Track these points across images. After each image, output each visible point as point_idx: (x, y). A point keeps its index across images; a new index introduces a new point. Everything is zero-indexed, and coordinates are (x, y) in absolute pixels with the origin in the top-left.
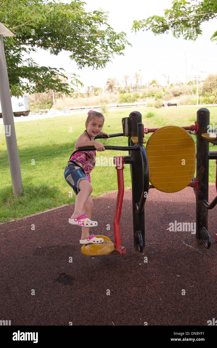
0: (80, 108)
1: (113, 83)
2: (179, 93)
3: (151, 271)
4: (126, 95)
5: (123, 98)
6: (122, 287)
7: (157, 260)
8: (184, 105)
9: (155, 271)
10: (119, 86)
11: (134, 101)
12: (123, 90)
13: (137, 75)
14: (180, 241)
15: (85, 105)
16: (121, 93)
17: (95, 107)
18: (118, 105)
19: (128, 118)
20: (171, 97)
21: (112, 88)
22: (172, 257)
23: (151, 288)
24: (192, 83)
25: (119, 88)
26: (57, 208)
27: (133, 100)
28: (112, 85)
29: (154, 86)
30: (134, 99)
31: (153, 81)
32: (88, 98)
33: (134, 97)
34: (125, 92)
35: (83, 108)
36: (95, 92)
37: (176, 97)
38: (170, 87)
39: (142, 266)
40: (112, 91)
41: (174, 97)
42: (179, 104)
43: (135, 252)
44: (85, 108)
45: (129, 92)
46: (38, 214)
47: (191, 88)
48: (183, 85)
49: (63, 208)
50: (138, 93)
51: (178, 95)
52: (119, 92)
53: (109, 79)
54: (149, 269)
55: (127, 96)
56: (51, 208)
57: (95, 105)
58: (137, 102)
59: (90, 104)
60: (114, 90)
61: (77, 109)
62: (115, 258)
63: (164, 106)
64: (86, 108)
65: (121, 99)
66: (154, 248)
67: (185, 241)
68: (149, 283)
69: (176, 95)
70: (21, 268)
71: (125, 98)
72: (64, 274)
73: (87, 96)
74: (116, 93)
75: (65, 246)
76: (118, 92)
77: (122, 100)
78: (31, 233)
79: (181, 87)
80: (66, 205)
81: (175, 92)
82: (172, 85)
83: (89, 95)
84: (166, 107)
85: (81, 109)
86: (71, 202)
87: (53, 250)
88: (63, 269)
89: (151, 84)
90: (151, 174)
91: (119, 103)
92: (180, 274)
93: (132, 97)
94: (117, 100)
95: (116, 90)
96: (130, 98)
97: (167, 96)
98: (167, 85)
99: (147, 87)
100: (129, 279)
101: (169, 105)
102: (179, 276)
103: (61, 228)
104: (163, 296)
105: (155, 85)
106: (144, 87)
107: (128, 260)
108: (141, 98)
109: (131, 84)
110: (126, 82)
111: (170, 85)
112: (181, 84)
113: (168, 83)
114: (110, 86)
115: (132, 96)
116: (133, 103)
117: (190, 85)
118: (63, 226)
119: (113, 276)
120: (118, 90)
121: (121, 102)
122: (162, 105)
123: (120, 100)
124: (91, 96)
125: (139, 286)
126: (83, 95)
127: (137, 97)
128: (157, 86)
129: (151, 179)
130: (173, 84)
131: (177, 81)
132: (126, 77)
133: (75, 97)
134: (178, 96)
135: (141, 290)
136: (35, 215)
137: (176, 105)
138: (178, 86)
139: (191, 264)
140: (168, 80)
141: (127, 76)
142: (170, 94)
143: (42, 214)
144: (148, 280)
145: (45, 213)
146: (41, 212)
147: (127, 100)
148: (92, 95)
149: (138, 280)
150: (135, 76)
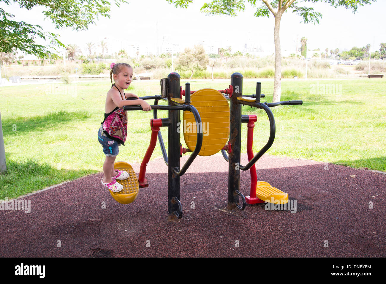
0: (32, 78)
1: (74, 50)
2: (151, 66)
3: (193, 235)
4: (89, 65)
5: (86, 69)
6: (169, 253)
7: (195, 225)
8: (158, 79)
9: (197, 235)
10: (80, 54)
11: (100, 72)
12: (86, 59)
13: (103, 43)
14: (211, 207)
15: (39, 74)
16: (83, 63)
17: (52, 78)
18: (81, 77)
19: (166, 79)
20: (142, 70)
21: (72, 56)
22: (209, 222)
23: (199, 250)
24: (164, 55)
25: (82, 57)
26: (58, 185)
27: (98, 72)
28: (73, 53)
29: (122, 57)
30: (100, 70)
31: (122, 51)
32: (42, 67)
33: (99, 67)
34: (88, 62)
35: (36, 78)
36: (51, 59)
37: (148, 71)
38: (141, 59)
39: (182, 232)
40: (73, 59)
41: (146, 70)
42: (153, 77)
43: (170, 221)
44: (38, 79)
45: (93, 62)
46: (36, 192)
47: (165, 61)
48: (155, 57)
49: (66, 184)
50: (104, 64)
51: (150, 68)
52: (82, 61)
53: (69, 46)
54: (190, 234)
55: (91, 67)
56: (51, 185)
57: (52, 75)
58: (103, 74)
59: (45, 74)
60: (74, 58)
61: (28, 79)
62: (150, 228)
63: (136, 80)
64: (41, 79)
65: (84, 69)
66: (188, 215)
67: (216, 206)
68: (195, 246)
69: (147, 68)
70: (42, 249)
71: (89, 69)
72: (98, 249)
73: (41, 64)
74: (77, 63)
75: (86, 222)
76: (80, 62)
77: (85, 71)
78: (36, 213)
79: (153, 60)
80: (68, 182)
81: (147, 65)
82: (143, 57)
83: (44, 62)
84: (139, 80)
85: (34, 79)
86: (74, 178)
87: (73, 227)
88: (94, 245)
89: (119, 54)
90: (189, 137)
91: (81, 74)
92: (222, 235)
93: (97, 68)
94: (79, 70)
95: (77, 59)
96: (95, 68)
97: (137, 68)
98: (136, 56)
99: (114, 57)
100: (173, 245)
101: (141, 78)
102: (222, 237)
103: (73, 206)
104: (214, 255)
105: (124, 55)
106: (110, 57)
107: (165, 228)
108: (108, 69)
109: (95, 53)
110: (90, 50)
111: (141, 57)
112: (153, 56)
113: (138, 54)
114: (70, 53)
115: (97, 66)
116: (98, 74)
117: (163, 58)
118: (75, 203)
119: (155, 244)
120: (80, 58)
121: (84, 73)
122: (134, 78)
123: (83, 71)
124: (46, 64)
125: (187, 250)
126: (36, 63)
127: (104, 68)
128: (126, 57)
129: (188, 142)
130: (144, 55)
131: (148, 53)
132: (90, 45)
133: (24, 64)
134: (150, 70)
135: (190, 253)
136: (32, 194)
137: (149, 78)
138: (149, 59)
139: (230, 226)
140: (138, 51)
141: (91, 43)
142: (140, 66)
143: (42, 193)
144: (194, 244)
145: (46, 191)
146: (39, 190)
147: (92, 71)
148: (48, 62)
149: (183, 245)
150: (101, 44)
